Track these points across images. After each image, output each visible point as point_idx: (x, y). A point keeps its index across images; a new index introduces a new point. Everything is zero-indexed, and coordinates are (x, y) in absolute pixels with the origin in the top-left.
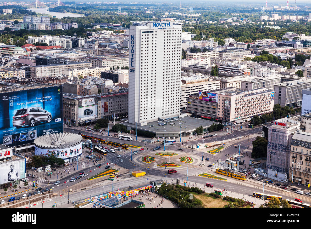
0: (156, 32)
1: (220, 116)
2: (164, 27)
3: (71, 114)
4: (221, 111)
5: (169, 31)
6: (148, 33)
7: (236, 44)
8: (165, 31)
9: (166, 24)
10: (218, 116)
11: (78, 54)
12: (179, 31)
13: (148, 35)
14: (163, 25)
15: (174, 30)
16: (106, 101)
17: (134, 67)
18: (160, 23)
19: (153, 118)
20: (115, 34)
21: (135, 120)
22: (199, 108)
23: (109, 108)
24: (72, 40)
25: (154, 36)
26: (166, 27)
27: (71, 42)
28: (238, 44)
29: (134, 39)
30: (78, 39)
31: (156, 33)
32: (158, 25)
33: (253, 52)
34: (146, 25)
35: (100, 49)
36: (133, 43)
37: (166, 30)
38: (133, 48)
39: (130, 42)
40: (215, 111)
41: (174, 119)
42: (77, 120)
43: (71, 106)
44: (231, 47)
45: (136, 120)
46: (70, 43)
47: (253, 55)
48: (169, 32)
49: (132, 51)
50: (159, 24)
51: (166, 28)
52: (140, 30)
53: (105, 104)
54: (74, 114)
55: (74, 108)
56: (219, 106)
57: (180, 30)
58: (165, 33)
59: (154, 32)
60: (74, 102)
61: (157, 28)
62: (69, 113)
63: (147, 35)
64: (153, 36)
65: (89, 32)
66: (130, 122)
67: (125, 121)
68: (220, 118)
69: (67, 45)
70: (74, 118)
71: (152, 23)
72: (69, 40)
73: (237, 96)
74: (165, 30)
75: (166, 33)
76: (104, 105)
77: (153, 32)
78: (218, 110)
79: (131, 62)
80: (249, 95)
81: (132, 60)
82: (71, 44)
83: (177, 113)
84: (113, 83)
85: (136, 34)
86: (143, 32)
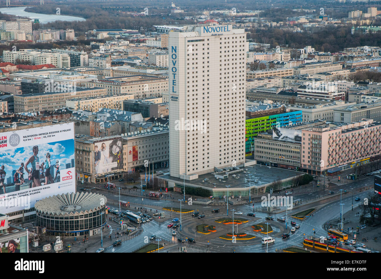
0: (208, 40)
1: (306, 163)
2: (220, 33)
3: (85, 165)
4: (306, 155)
5: (227, 38)
6: (196, 43)
7: (318, 55)
8: (221, 39)
9: (223, 28)
10: (302, 163)
11: (83, 77)
12: (242, 37)
13: (197, 45)
14: (218, 29)
15: (234, 36)
16: (135, 144)
17: (177, 94)
18: (214, 27)
19: (206, 168)
20: (134, 45)
21: (180, 171)
22: (272, 151)
23: (139, 155)
24: (71, 55)
25: (206, 47)
26: (223, 33)
27: (69, 58)
28: (321, 55)
29: (175, 51)
30: (80, 54)
31: (208, 42)
32: (210, 30)
33: (345, 66)
34: (193, 30)
35: (115, 68)
36: (174, 57)
37: (223, 37)
38: (174, 64)
39: (171, 57)
40: (298, 155)
41: (237, 169)
42: (94, 174)
43: (84, 153)
44: (311, 59)
45: (182, 172)
46: (67, 60)
47: (345, 71)
48: (227, 41)
49: (174, 69)
50: (212, 29)
51: (222, 35)
52: (185, 38)
53: (134, 149)
54: (89, 165)
55: (89, 155)
56: (304, 148)
57: (244, 37)
58: (221, 41)
59: (206, 40)
60: (88, 146)
61: (210, 34)
62: (80, 163)
63: (195, 45)
64: (203, 47)
65: (94, 43)
66: (172, 175)
67: (165, 174)
68: (305, 165)
69: (63, 63)
70: (89, 170)
71: (202, 28)
72: (66, 55)
73: (331, 132)
74: (221, 37)
75: (223, 41)
76: (132, 151)
77: (203, 40)
78: (302, 154)
79: (172, 86)
80: (348, 131)
81: (173, 83)
82: (69, 61)
83: (241, 161)
84: (143, 118)
85: (180, 44)
86: (189, 41)
